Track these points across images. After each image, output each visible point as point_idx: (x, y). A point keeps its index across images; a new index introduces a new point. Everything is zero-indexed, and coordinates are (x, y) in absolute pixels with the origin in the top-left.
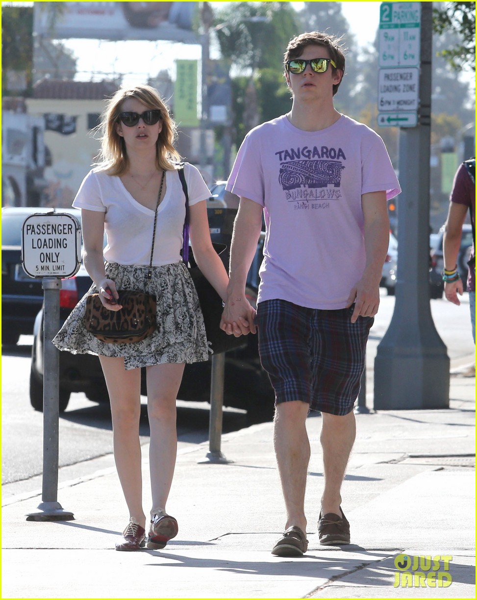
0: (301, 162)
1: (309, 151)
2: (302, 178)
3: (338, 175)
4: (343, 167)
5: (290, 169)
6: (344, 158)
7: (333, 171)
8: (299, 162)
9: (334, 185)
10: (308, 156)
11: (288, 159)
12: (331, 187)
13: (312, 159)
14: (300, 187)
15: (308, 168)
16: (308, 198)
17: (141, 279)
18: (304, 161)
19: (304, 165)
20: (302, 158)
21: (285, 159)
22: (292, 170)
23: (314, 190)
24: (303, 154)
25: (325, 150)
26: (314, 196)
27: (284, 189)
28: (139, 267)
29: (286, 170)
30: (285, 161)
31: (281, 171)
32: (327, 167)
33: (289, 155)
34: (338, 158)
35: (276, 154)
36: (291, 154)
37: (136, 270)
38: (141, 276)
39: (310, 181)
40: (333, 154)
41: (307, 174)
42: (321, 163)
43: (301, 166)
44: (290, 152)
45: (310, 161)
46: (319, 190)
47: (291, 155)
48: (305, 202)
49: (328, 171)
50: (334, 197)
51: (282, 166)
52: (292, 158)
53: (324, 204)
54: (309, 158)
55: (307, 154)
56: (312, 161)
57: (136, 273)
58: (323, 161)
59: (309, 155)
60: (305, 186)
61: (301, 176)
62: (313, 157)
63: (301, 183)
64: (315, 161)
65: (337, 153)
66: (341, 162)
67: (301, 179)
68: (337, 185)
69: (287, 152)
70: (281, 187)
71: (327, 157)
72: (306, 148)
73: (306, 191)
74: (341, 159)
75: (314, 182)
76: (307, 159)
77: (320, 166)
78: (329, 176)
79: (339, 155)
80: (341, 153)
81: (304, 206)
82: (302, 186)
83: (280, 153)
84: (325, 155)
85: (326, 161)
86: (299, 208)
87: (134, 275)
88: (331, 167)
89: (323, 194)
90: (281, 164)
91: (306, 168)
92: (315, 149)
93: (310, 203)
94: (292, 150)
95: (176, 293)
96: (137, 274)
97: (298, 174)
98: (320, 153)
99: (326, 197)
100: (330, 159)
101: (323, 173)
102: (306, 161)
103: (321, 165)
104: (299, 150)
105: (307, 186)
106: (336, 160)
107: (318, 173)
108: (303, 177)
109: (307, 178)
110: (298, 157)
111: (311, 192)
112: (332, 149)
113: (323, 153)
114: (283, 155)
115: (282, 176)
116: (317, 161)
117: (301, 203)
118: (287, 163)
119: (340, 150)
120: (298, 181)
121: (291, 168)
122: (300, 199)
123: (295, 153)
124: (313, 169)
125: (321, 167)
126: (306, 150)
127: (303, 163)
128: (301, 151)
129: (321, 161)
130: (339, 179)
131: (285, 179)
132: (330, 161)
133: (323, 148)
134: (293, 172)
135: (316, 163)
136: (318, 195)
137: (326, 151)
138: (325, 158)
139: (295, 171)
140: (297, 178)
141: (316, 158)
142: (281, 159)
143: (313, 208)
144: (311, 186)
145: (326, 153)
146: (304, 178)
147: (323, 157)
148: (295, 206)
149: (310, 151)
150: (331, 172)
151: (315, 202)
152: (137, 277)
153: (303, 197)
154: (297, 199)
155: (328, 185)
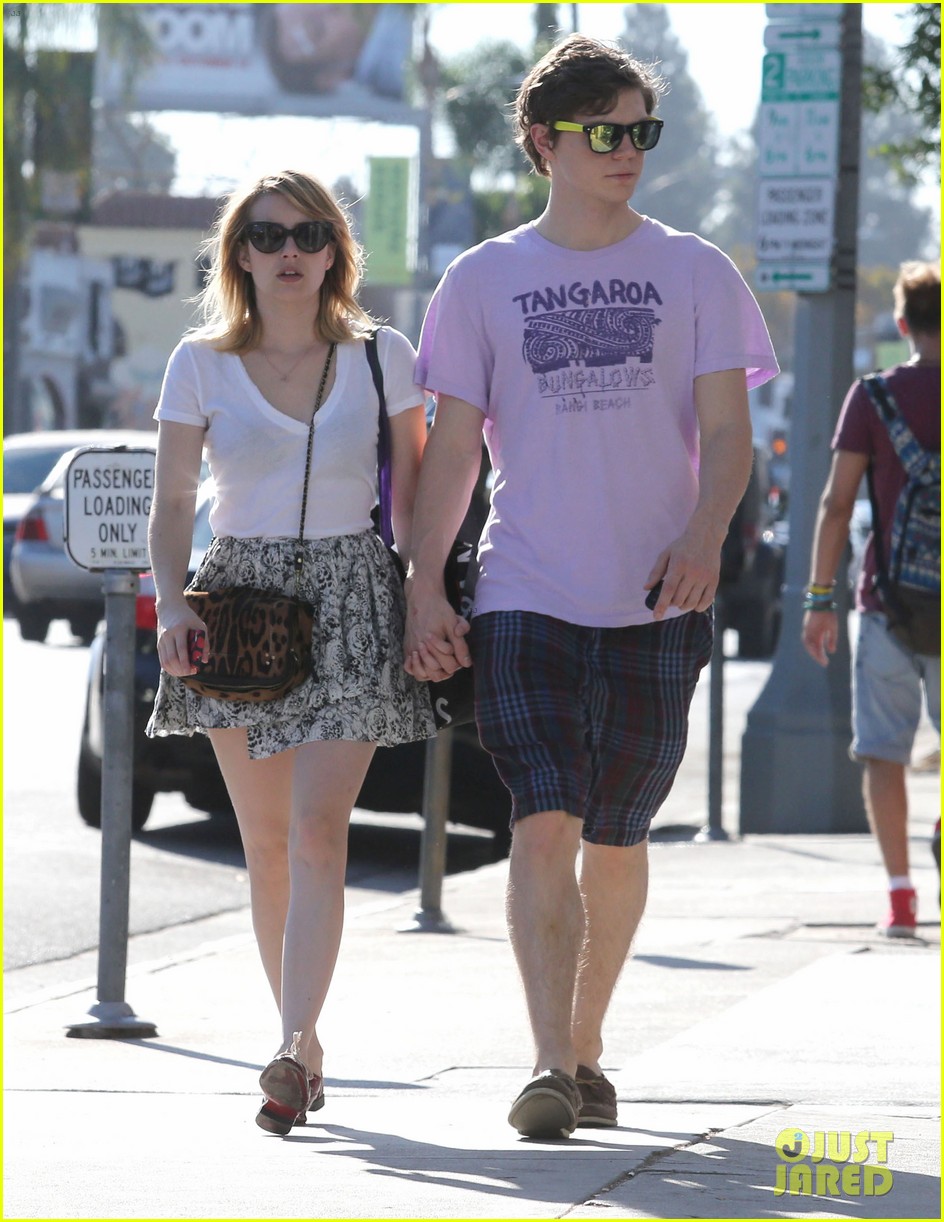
0: (567, 315)
1: (584, 292)
2: (572, 346)
3: (648, 338)
4: (658, 321)
5: (545, 329)
6: (659, 302)
7: (637, 330)
8: (563, 315)
9: (639, 358)
10: (584, 302)
11: (541, 309)
12: (633, 362)
13: (591, 306)
14: (568, 365)
15: (584, 326)
16: (585, 387)
17: (276, 566)
18: (574, 311)
19: (576, 318)
20: (571, 305)
21: (534, 309)
22: (549, 331)
23: (597, 370)
24: (573, 298)
25: (617, 288)
26: (599, 382)
27: (535, 371)
28: (273, 541)
29: (537, 332)
30: (534, 314)
31: (527, 334)
32: (624, 323)
33: (542, 301)
34: (646, 302)
35: (515, 300)
36: (549, 299)
37: (268, 546)
38: (276, 559)
39: (588, 352)
40: (634, 294)
41: (582, 337)
42: (612, 314)
43: (570, 322)
44: (545, 295)
45: (587, 311)
46: (609, 369)
47: (546, 300)
48: (579, 397)
49: (625, 331)
50: (640, 384)
51: (528, 323)
52: (549, 306)
53: (620, 399)
54: (586, 305)
55: (580, 297)
56: (592, 311)
57: (266, 553)
58: (615, 309)
59: (585, 298)
60: (578, 364)
61: (570, 343)
62: (594, 301)
63: (571, 358)
64: (597, 310)
65: (643, 291)
66: (651, 311)
67: (571, 348)
68: (646, 358)
69: (537, 294)
70: (529, 367)
71: (624, 301)
72: (577, 285)
73: (581, 373)
74: (652, 303)
75: (598, 354)
76: (581, 307)
77: (609, 320)
78: (630, 341)
79: (647, 297)
80: (651, 292)
81: (577, 406)
82: (573, 363)
83: (523, 298)
84: (618, 298)
85: (621, 310)
86: (565, 409)
87: (262, 557)
88: (632, 320)
89: (616, 380)
90: (526, 320)
91: (579, 326)
92: (597, 285)
93: (589, 399)
94: (549, 291)
95: (352, 594)
96: (268, 555)
97: (562, 339)
98: (608, 293)
99: (623, 385)
100: (628, 305)
101: (616, 334)
102: (579, 312)
103: (611, 318)
104: (562, 289)
105: (582, 363)
106: (641, 305)
107: (605, 336)
108: (573, 344)
109: (583, 347)
110: (562, 304)
111: (592, 375)
112: (633, 285)
113: (614, 294)
114: (529, 301)
115: (529, 344)
116: (603, 310)
117: (569, 399)
118: (538, 317)
119: (649, 286)
120: (564, 353)
121: (548, 327)
122: (568, 391)
123: (555, 296)
124: (594, 328)
125: (611, 323)
126: (578, 289)
127: (573, 316)
128: (567, 291)
129: (609, 309)
130: (650, 345)
131: (536, 350)
132: (630, 309)
133: (613, 282)
134: (552, 335)
135: (601, 315)
136: (607, 381)
137: (621, 290)
138: (618, 304)
139: (556, 332)
140: (561, 347)
141: (600, 304)
142: (525, 310)
143: (596, 407)
144: (590, 363)
145: (620, 293)
146: (576, 348)
147: (613, 301)
148: (558, 407)
149: (587, 291)
150: (632, 332)
151: (600, 397)
152: (268, 562)
153: (574, 386)
154: (561, 392)
155: (628, 358)
